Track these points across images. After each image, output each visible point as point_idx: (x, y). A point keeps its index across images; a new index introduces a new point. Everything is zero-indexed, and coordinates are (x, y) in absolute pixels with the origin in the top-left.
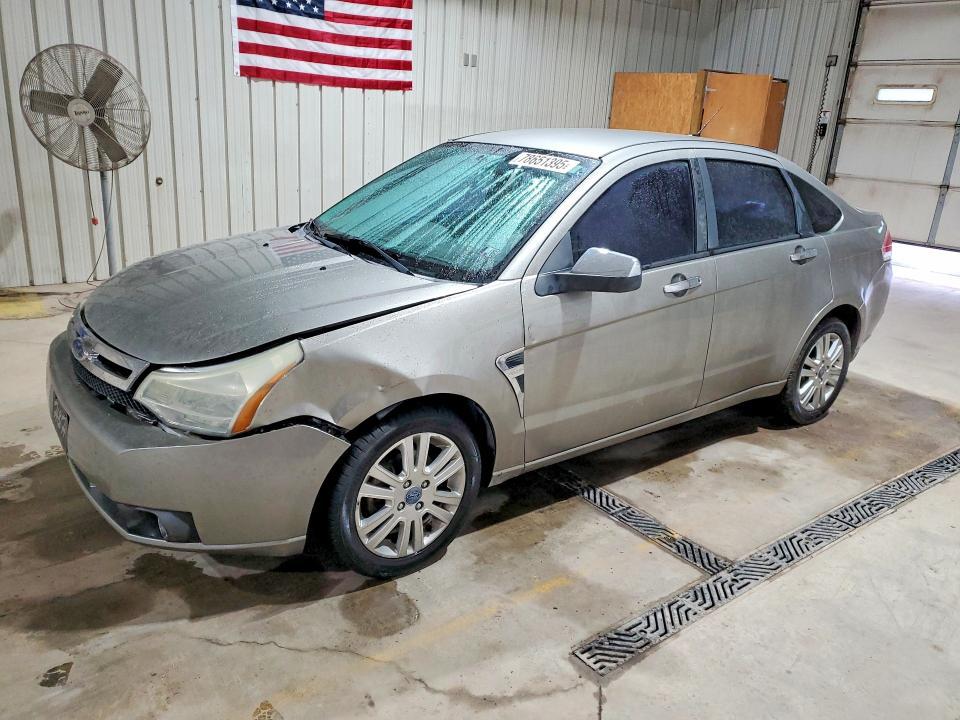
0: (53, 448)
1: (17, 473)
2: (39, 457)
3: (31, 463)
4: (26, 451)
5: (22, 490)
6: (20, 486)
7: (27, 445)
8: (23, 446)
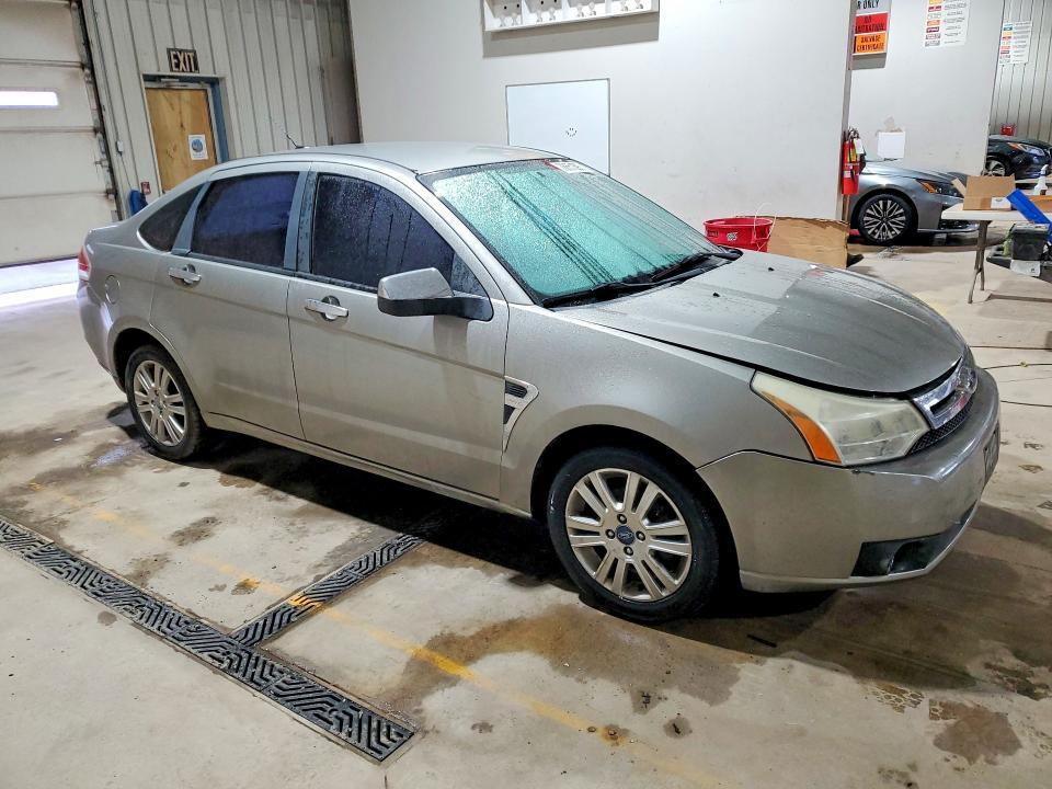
0: (901, 709)
1: (978, 691)
2: (932, 702)
3: (951, 696)
4: (940, 726)
5: (988, 659)
6: (988, 666)
7: (930, 740)
8: (939, 743)
